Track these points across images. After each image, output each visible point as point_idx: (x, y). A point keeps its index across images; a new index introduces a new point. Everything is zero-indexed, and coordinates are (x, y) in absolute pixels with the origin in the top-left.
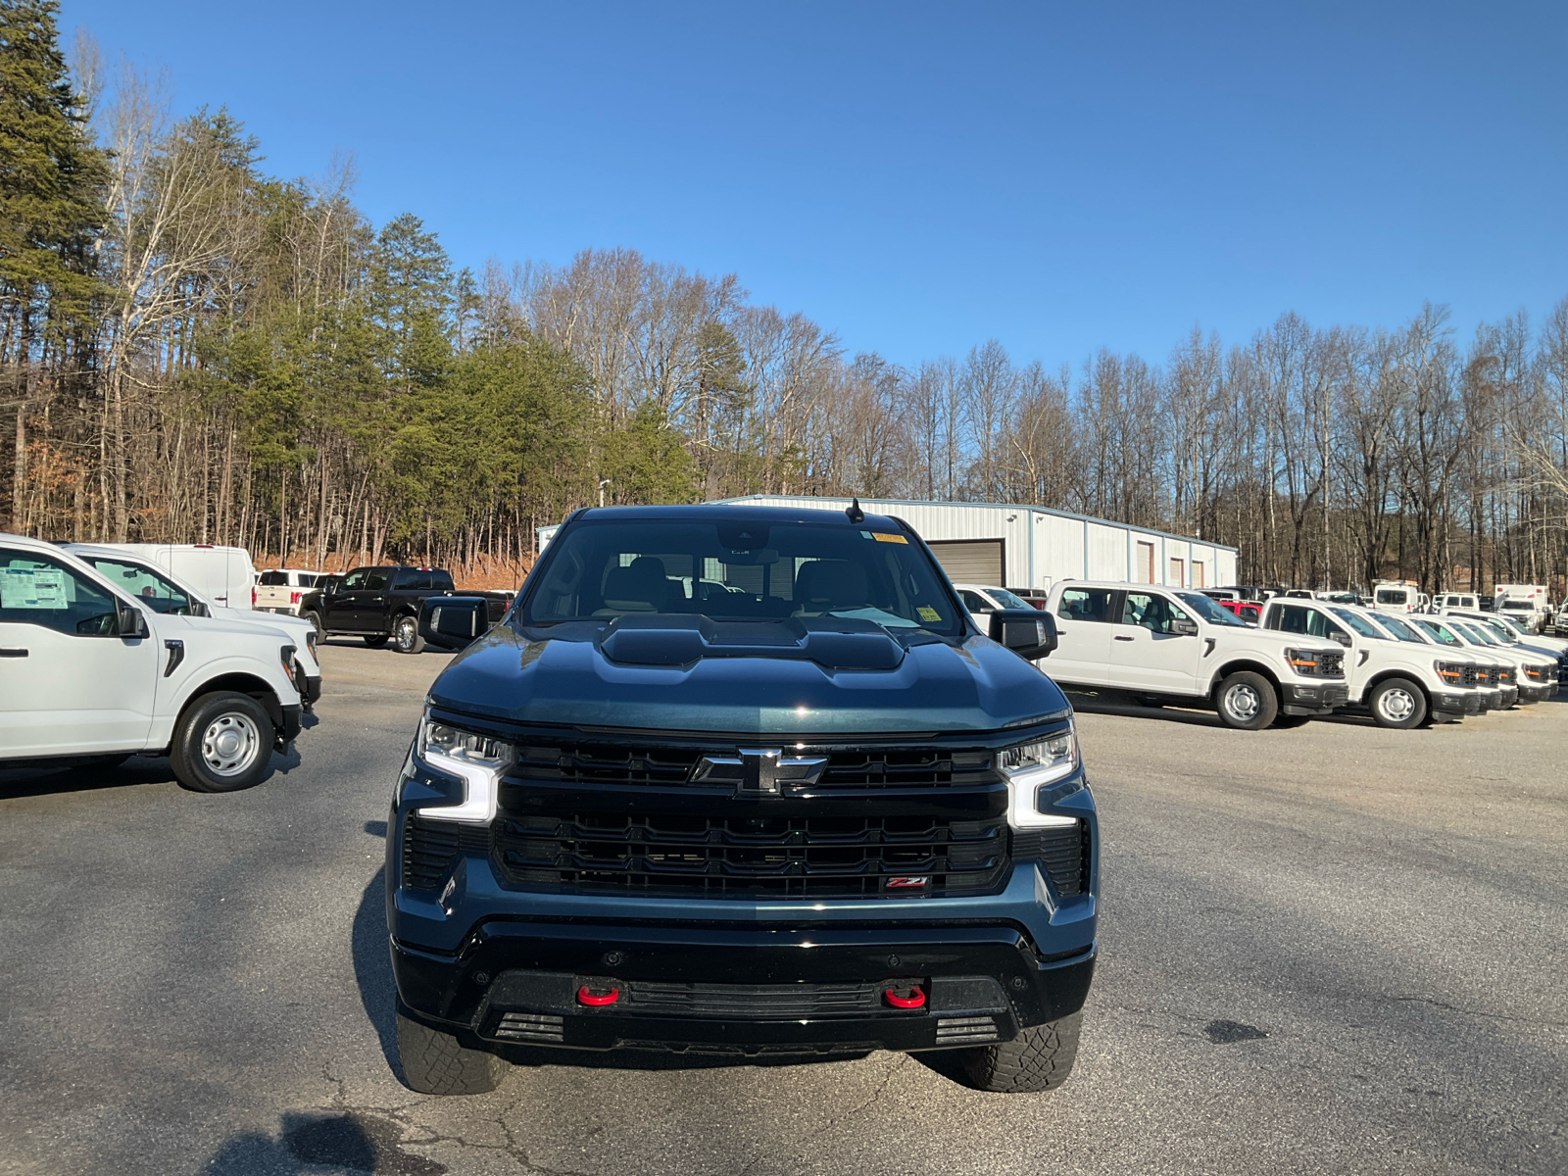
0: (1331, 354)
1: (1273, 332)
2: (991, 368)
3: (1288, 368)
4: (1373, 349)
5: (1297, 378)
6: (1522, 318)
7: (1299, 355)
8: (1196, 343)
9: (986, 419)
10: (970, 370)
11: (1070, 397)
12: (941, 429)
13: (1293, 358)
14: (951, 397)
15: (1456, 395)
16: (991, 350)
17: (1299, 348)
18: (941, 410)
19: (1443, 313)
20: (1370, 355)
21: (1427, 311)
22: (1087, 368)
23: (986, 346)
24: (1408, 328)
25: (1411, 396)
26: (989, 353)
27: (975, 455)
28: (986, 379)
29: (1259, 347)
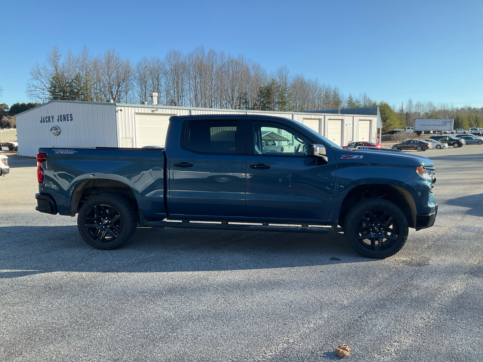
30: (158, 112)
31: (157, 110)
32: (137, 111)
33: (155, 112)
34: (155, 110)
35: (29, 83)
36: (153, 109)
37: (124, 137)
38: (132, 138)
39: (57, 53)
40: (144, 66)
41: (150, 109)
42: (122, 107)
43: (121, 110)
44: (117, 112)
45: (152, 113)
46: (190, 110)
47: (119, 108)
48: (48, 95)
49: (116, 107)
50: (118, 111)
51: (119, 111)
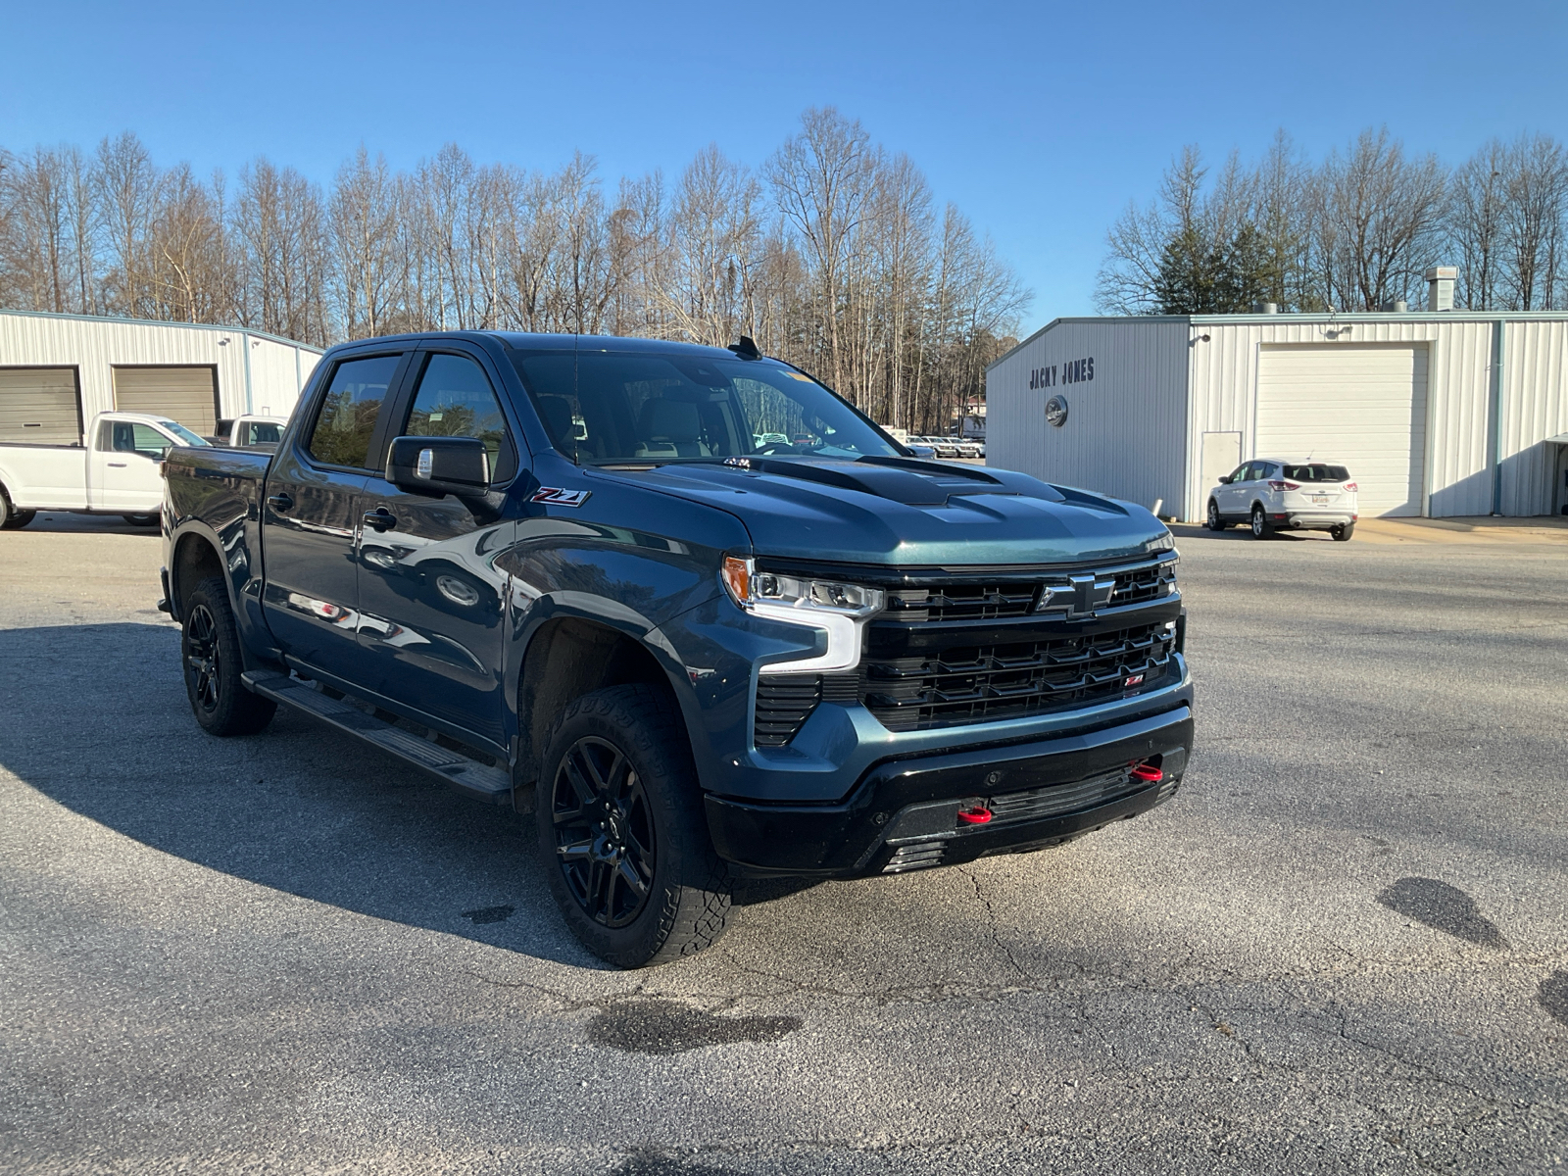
0: (493, 191)
1: (437, 162)
2: (128, 166)
3: (452, 201)
4: (531, 190)
5: (462, 212)
6: (659, 177)
7: (463, 189)
8: (362, 163)
9: (126, 224)
10: (103, 165)
11: (226, 207)
12: (69, 231)
13: (457, 191)
14: (78, 194)
15: (603, 244)
16: (127, 144)
17: (462, 181)
18: (66, 208)
19: (592, 164)
20: (529, 197)
21: (578, 160)
22: (244, 177)
23: (121, 139)
24: (562, 174)
25: (563, 239)
26: (125, 147)
27: (111, 263)
28: (123, 177)
29: (424, 176)
30: (1354, 337)
31: (1349, 330)
32: (1266, 340)
33: (1341, 338)
34: (1341, 332)
35: (1105, 269)
36: (1329, 327)
37: (1210, 430)
38: (1241, 433)
39: (1193, 167)
40: (1488, 172)
41: (1322, 326)
42: (1213, 328)
43: (1206, 338)
44: (1192, 344)
45: (1327, 340)
46: (1499, 322)
47: (1201, 331)
48: (1151, 302)
49: (1191, 328)
50: (1195, 340)
51: (1200, 341)
